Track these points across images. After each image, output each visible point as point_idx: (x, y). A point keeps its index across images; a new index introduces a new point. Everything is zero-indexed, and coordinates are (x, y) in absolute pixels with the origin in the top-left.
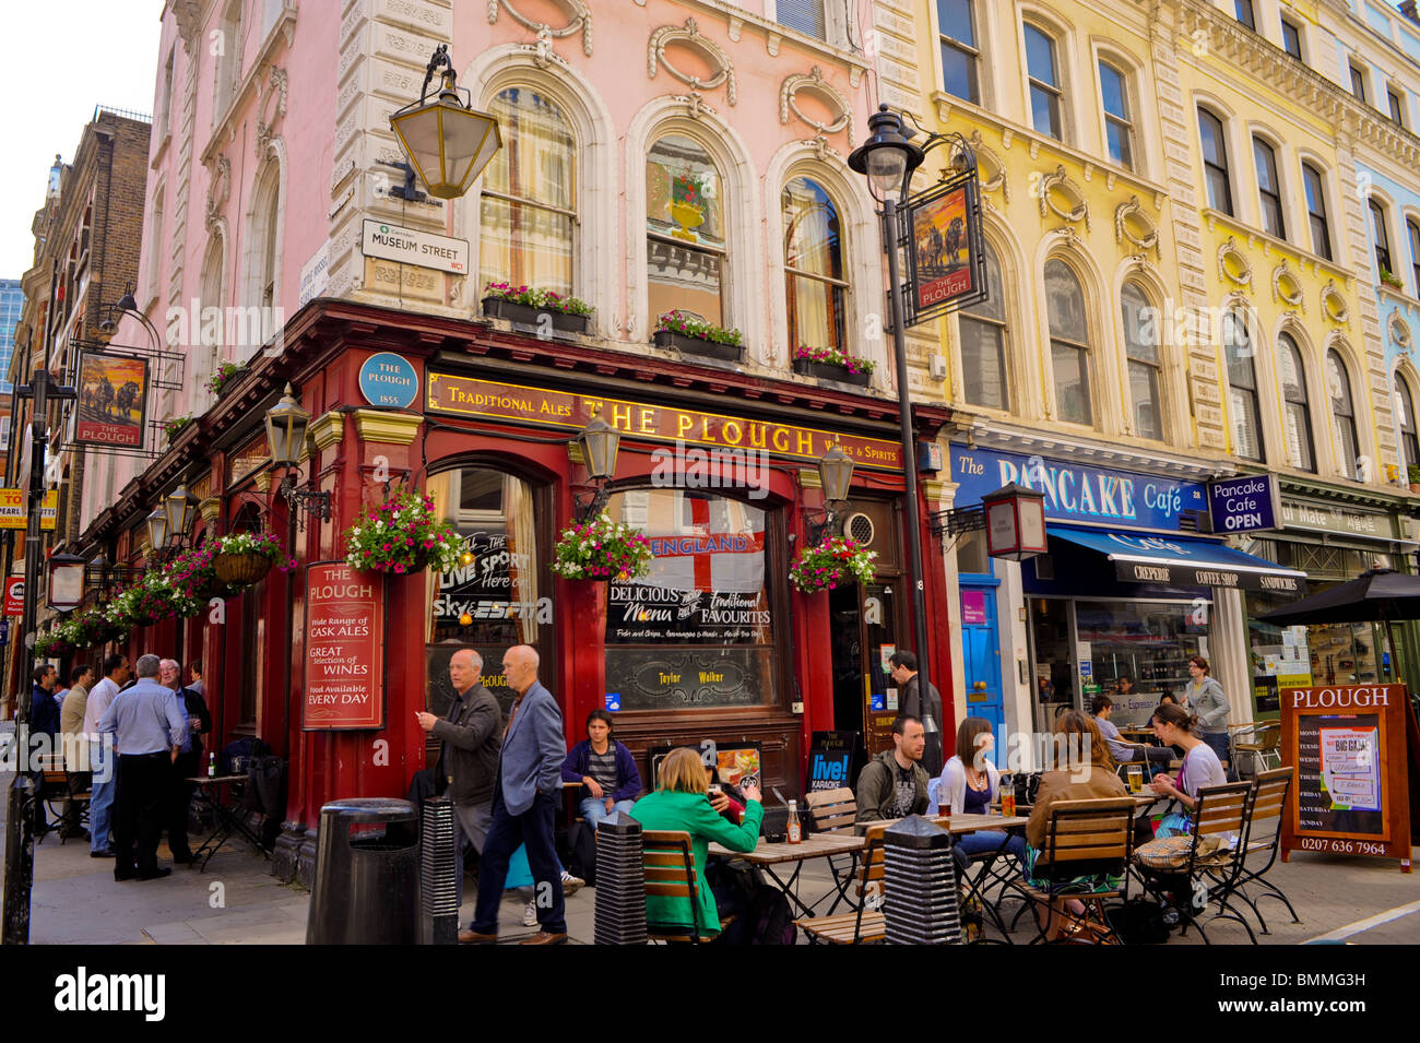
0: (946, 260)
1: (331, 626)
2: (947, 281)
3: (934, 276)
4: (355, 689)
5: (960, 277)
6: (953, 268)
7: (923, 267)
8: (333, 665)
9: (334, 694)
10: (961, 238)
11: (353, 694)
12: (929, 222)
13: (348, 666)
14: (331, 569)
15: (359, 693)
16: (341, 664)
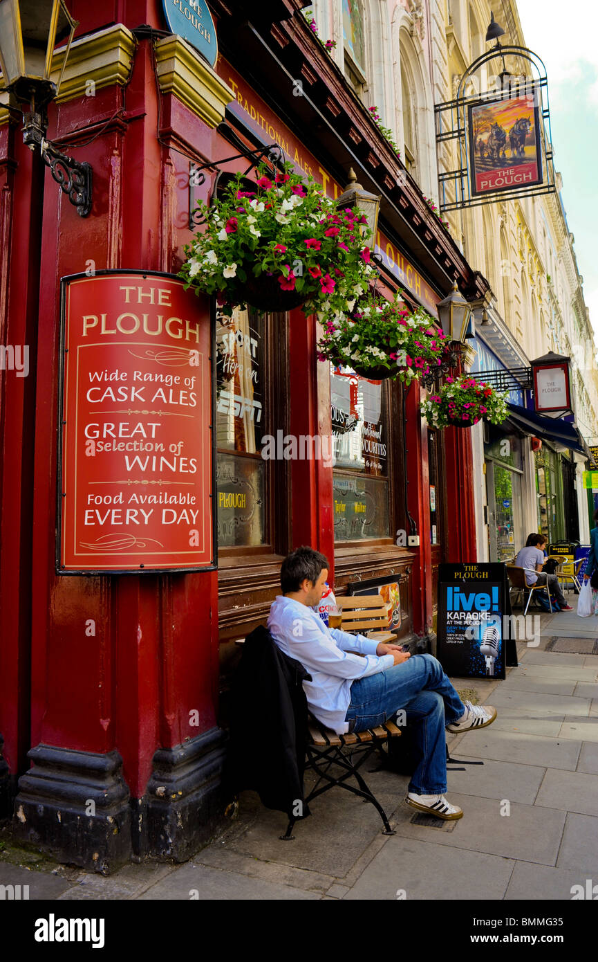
0: (509, 153)
1: (138, 384)
2: (511, 172)
3: (494, 165)
4: (182, 500)
5: (527, 169)
6: (517, 161)
7: (482, 157)
8: (143, 455)
9: (147, 507)
10: (527, 136)
11: (179, 508)
12: (490, 119)
13: (170, 457)
14: (136, 284)
15: (187, 507)
16: (159, 454)
